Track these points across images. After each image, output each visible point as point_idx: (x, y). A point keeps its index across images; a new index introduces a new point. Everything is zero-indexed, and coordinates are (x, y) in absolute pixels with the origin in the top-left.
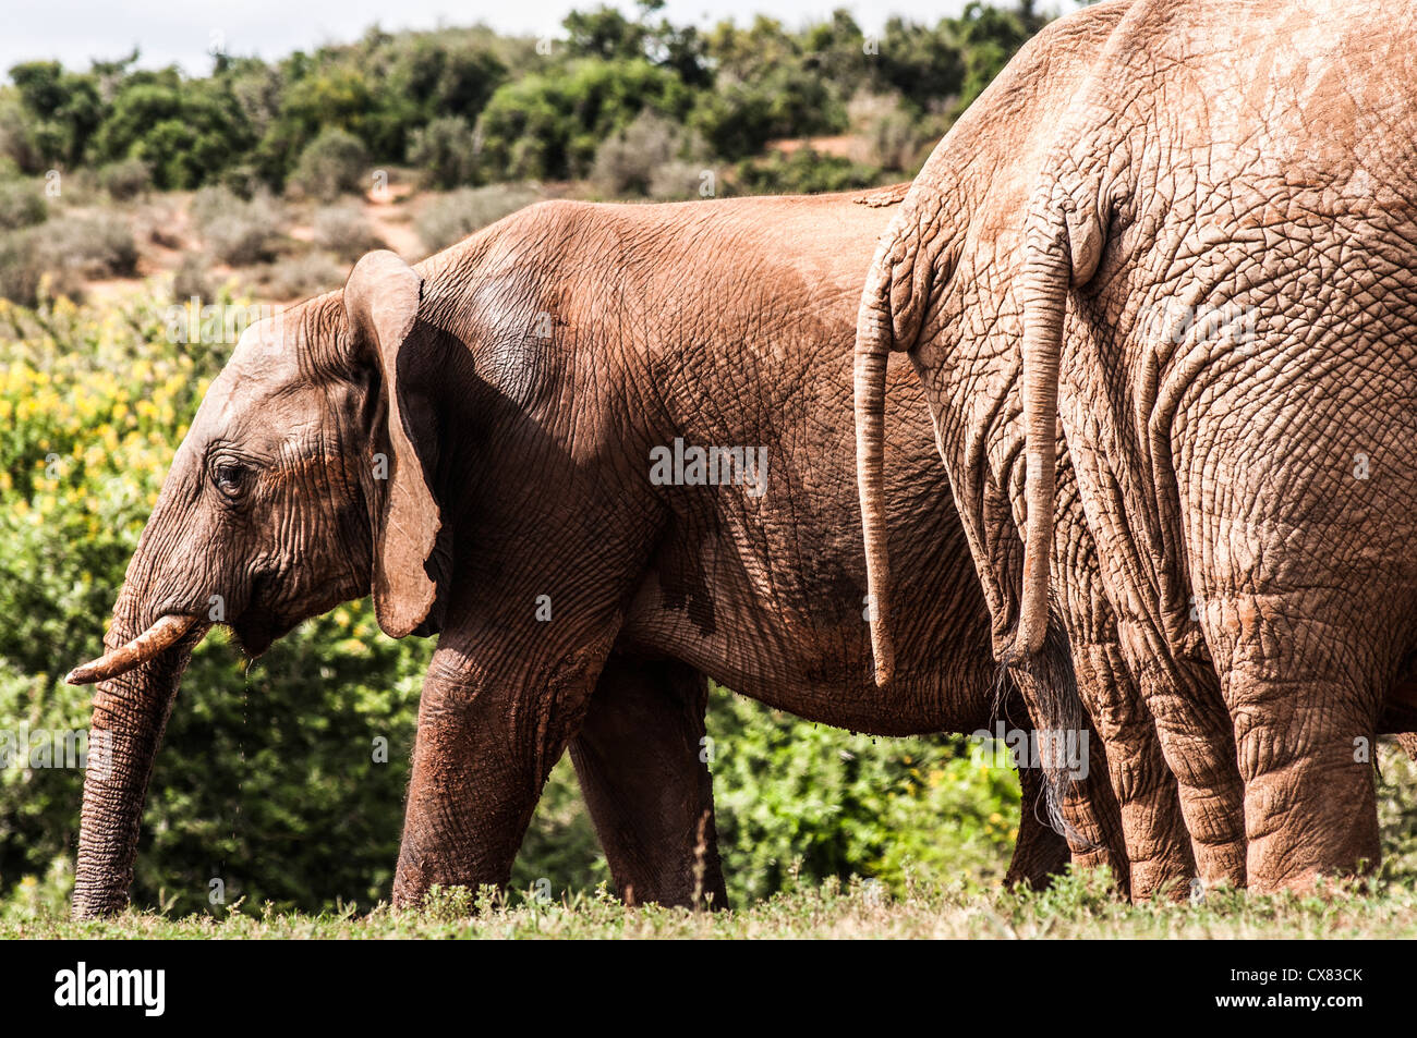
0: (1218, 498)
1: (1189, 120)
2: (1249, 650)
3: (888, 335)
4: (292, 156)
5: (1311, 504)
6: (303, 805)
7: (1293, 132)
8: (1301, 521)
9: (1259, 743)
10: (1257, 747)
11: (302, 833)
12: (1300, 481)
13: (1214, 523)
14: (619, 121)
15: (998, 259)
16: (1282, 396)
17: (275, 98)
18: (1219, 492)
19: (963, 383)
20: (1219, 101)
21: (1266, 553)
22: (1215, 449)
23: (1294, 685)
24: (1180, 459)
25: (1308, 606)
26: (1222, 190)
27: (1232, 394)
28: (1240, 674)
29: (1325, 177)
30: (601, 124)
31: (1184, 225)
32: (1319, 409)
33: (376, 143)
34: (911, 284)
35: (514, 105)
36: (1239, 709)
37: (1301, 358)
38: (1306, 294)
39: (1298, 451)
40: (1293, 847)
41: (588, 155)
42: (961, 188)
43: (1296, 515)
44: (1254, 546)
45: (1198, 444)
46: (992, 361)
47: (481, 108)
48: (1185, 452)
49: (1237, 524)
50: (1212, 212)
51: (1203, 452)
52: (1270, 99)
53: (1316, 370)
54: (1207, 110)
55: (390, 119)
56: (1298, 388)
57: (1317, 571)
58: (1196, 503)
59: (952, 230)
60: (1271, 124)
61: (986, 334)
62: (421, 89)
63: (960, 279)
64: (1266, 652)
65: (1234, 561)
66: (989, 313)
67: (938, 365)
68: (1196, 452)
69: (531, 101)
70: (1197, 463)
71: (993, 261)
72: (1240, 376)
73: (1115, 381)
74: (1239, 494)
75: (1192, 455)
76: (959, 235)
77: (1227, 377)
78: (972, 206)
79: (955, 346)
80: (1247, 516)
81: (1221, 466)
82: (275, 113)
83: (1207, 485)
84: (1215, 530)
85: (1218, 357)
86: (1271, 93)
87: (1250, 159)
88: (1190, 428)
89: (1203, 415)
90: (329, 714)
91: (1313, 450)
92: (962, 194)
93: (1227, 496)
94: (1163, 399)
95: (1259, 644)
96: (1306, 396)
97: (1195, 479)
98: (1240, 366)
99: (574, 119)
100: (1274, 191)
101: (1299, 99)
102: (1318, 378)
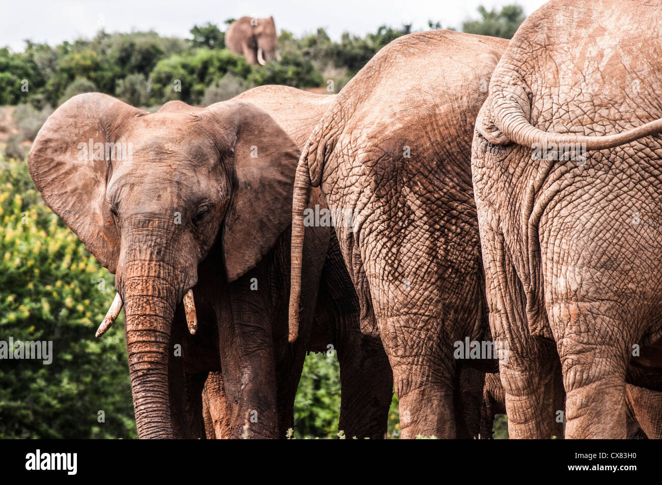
0: (561, 256)
1: (550, 74)
2: (574, 328)
3: (308, 179)
4: (62, 90)
5: (606, 260)
6: (59, 395)
7: (597, 81)
8: (601, 268)
9: (576, 373)
10: (575, 375)
11: (58, 409)
12: (601, 249)
13: (559, 267)
14: (216, 77)
15: (352, 142)
16: (594, 208)
17: (54, 63)
18: (562, 252)
19: (341, 200)
20: (562, 66)
21: (584, 282)
22: (561, 232)
23: (594, 346)
24: (543, 237)
25: (603, 309)
26: (564, 107)
27: (570, 207)
28: (569, 340)
29: (612, 102)
30: (207, 79)
31: (547, 123)
32: (611, 215)
33: (102, 85)
34: (316, 154)
35: (167, 69)
36: (567, 357)
37: (603, 190)
38: (604, 158)
39: (601, 235)
40: (592, 424)
41: (201, 93)
42: (342, 111)
43: (599, 265)
44: (578, 279)
45: (553, 230)
46: (351, 188)
47: (151, 70)
48: (546, 234)
49: (570, 268)
50: (560, 117)
51: (555, 234)
52: (587, 66)
53: (611, 196)
54: (557, 71)
55: (108, 74)
56: (602, 205)
57: (607, 293)
58: (550, 258)
59: (336, 130)
60: (587, 77)
61: (348, 176)
62: (123, 61)
63: (336, 151)
64: (582, 330)
65: (568, 286)
66: (349, 166)
67: (330, 192)
68: (552, 234)
69: (174, 67)
70: (552, 239)
71: (350, 142)
72: (574, 198)
73: (511, 200)
74: (572, 254)
75: (550, 235)
76: (339, 132)
77: (568, 198)
78: (347, 119)
79: (336, 183)
80: (575, 264)
81: (564, 241)
82: (54, 70)
83: (556, 249)
84: (559, 271)
85: (564, 189)
86: (587, 63)
87: (577, 93)
88: (550, 222)
89: (556, 216)
90: (72, 353)
91: (608, 235)
92: (343, 114)
93: (566, 255)
94: (537, 208)
95: (579, 326)
96: (605, 209)
97: (550, 246)
98: (574, 193)
99: (195, 76)
100: (589, 108)
101: (600, 66)
102: (611, 201)
